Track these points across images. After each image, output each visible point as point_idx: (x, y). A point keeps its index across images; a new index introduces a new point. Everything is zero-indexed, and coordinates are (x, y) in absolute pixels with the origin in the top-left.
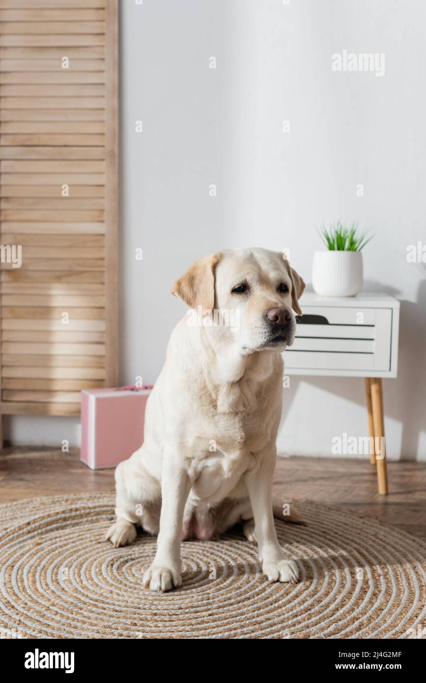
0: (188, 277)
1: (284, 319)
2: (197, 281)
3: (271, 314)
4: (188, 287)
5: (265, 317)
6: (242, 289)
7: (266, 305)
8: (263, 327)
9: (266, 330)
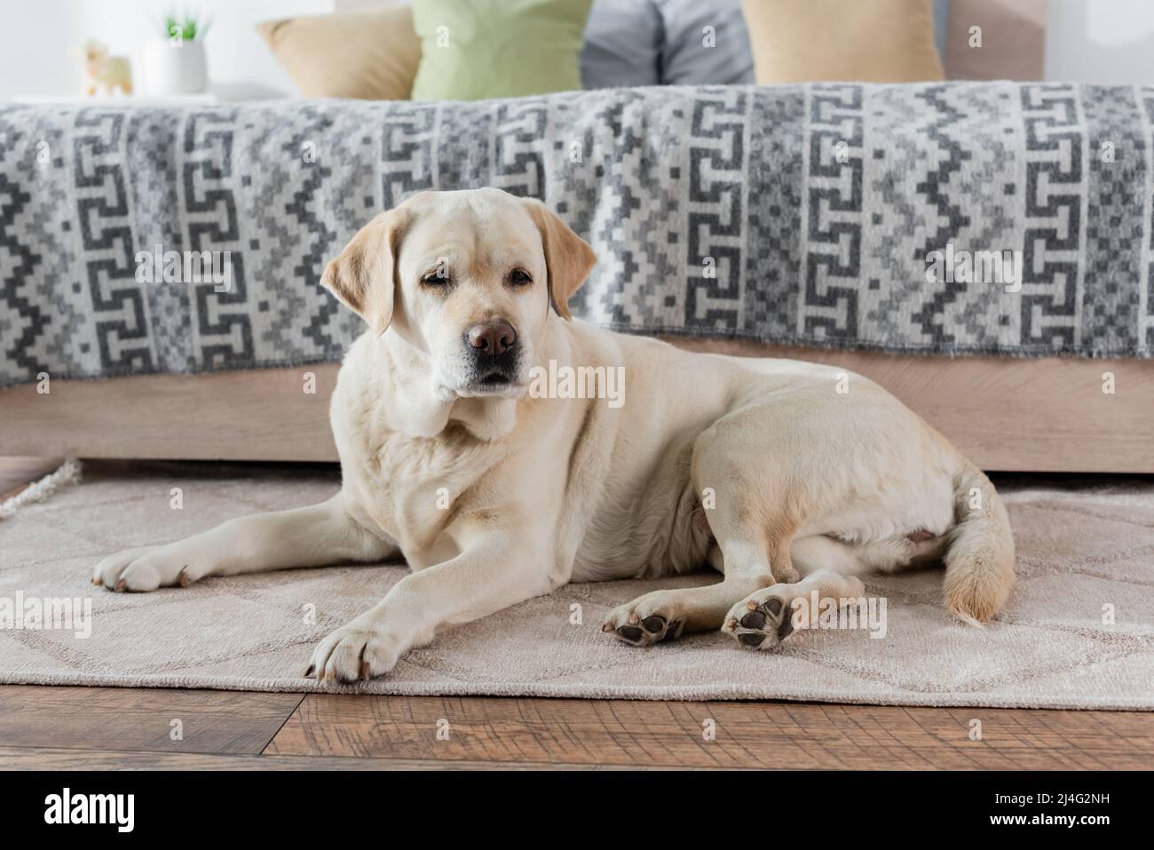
0: (350, 256)
1: (499, 344)
2: (366, 263)
3: (475, 334)
4: (349, 274)
5: (465, 337)
6: (437, 281)
7: (471, 315)
8: (461, 357)
9: (466, 363)
